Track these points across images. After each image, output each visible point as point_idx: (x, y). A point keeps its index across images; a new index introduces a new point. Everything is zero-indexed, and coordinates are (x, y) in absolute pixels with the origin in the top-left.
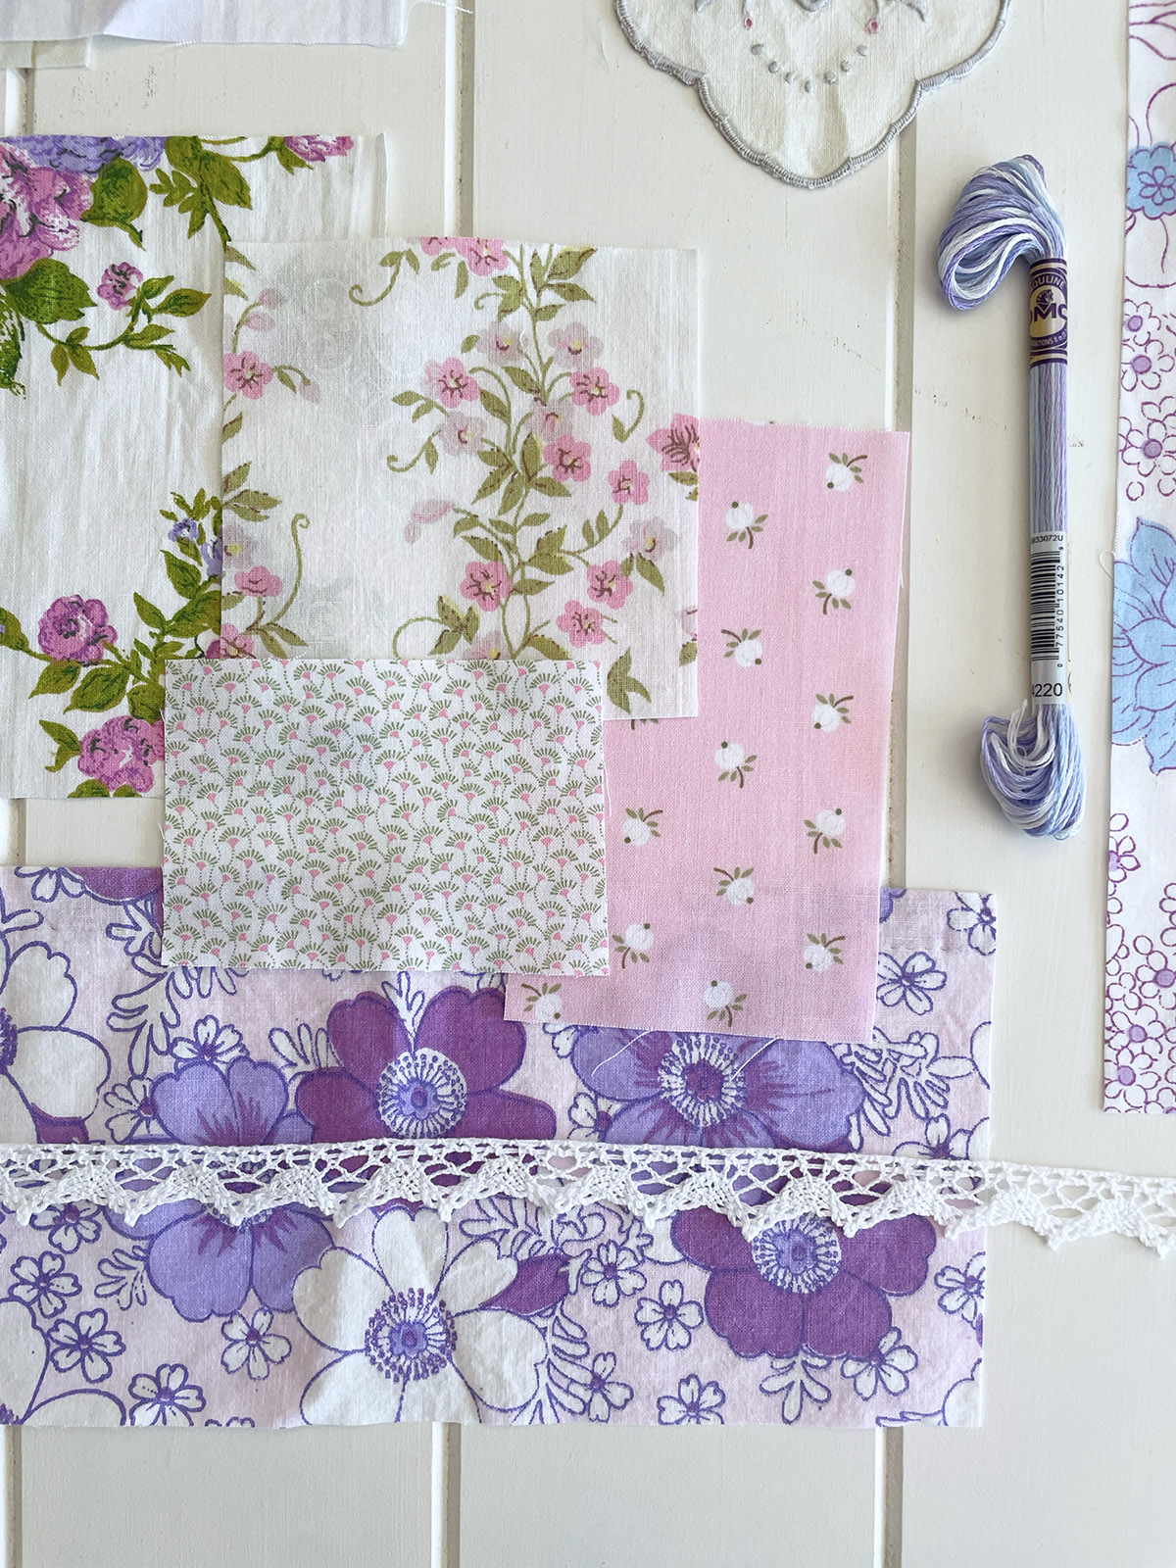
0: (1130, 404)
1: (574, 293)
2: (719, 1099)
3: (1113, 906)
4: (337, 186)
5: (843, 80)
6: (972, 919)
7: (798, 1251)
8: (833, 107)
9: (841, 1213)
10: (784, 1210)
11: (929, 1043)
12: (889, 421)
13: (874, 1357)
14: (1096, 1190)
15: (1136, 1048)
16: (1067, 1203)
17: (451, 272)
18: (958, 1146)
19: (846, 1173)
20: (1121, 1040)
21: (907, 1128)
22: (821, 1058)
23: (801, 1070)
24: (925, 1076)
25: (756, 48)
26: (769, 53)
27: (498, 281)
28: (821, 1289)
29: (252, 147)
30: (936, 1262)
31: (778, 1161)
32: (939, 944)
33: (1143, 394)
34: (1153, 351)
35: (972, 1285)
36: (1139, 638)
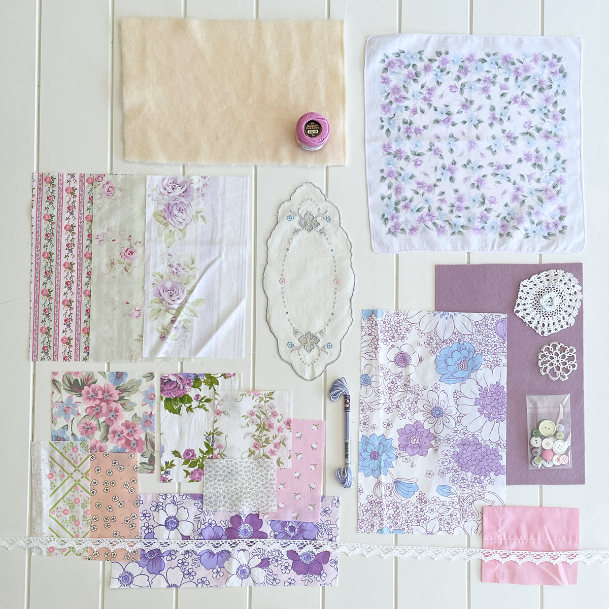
0: (361, 416)
1: (271, 398)
2: (295, 532)
3: (359, 499)
4: (233, 382)
5: (315, 364)
6: (336, 501)
7: (307, 557)
8: (313, 368)
9: (314, 550)
10: (305, 550)
11: (329, 522)
12: (323, 419)
13: (320, 574)
14: (356, 546)
15: (363, 523)
16: (351, 548)
17: (252, 396)
18: (333, 539)
19: (315, 544)
20: (360, 521)
21: (325, 536)
22: (312, 525)
23: (308, 527)
24: (328, 527)
25: (301, 359)
26: (303, 360)
27: (259, 397)
28: (311, 563)
29: (219, 375)
30: (330, 559)
31: (304, 542)
32: (330, 506)
33: (363, 415)
34: (365, 408)
35: (336, 562)
36: (363, 454)
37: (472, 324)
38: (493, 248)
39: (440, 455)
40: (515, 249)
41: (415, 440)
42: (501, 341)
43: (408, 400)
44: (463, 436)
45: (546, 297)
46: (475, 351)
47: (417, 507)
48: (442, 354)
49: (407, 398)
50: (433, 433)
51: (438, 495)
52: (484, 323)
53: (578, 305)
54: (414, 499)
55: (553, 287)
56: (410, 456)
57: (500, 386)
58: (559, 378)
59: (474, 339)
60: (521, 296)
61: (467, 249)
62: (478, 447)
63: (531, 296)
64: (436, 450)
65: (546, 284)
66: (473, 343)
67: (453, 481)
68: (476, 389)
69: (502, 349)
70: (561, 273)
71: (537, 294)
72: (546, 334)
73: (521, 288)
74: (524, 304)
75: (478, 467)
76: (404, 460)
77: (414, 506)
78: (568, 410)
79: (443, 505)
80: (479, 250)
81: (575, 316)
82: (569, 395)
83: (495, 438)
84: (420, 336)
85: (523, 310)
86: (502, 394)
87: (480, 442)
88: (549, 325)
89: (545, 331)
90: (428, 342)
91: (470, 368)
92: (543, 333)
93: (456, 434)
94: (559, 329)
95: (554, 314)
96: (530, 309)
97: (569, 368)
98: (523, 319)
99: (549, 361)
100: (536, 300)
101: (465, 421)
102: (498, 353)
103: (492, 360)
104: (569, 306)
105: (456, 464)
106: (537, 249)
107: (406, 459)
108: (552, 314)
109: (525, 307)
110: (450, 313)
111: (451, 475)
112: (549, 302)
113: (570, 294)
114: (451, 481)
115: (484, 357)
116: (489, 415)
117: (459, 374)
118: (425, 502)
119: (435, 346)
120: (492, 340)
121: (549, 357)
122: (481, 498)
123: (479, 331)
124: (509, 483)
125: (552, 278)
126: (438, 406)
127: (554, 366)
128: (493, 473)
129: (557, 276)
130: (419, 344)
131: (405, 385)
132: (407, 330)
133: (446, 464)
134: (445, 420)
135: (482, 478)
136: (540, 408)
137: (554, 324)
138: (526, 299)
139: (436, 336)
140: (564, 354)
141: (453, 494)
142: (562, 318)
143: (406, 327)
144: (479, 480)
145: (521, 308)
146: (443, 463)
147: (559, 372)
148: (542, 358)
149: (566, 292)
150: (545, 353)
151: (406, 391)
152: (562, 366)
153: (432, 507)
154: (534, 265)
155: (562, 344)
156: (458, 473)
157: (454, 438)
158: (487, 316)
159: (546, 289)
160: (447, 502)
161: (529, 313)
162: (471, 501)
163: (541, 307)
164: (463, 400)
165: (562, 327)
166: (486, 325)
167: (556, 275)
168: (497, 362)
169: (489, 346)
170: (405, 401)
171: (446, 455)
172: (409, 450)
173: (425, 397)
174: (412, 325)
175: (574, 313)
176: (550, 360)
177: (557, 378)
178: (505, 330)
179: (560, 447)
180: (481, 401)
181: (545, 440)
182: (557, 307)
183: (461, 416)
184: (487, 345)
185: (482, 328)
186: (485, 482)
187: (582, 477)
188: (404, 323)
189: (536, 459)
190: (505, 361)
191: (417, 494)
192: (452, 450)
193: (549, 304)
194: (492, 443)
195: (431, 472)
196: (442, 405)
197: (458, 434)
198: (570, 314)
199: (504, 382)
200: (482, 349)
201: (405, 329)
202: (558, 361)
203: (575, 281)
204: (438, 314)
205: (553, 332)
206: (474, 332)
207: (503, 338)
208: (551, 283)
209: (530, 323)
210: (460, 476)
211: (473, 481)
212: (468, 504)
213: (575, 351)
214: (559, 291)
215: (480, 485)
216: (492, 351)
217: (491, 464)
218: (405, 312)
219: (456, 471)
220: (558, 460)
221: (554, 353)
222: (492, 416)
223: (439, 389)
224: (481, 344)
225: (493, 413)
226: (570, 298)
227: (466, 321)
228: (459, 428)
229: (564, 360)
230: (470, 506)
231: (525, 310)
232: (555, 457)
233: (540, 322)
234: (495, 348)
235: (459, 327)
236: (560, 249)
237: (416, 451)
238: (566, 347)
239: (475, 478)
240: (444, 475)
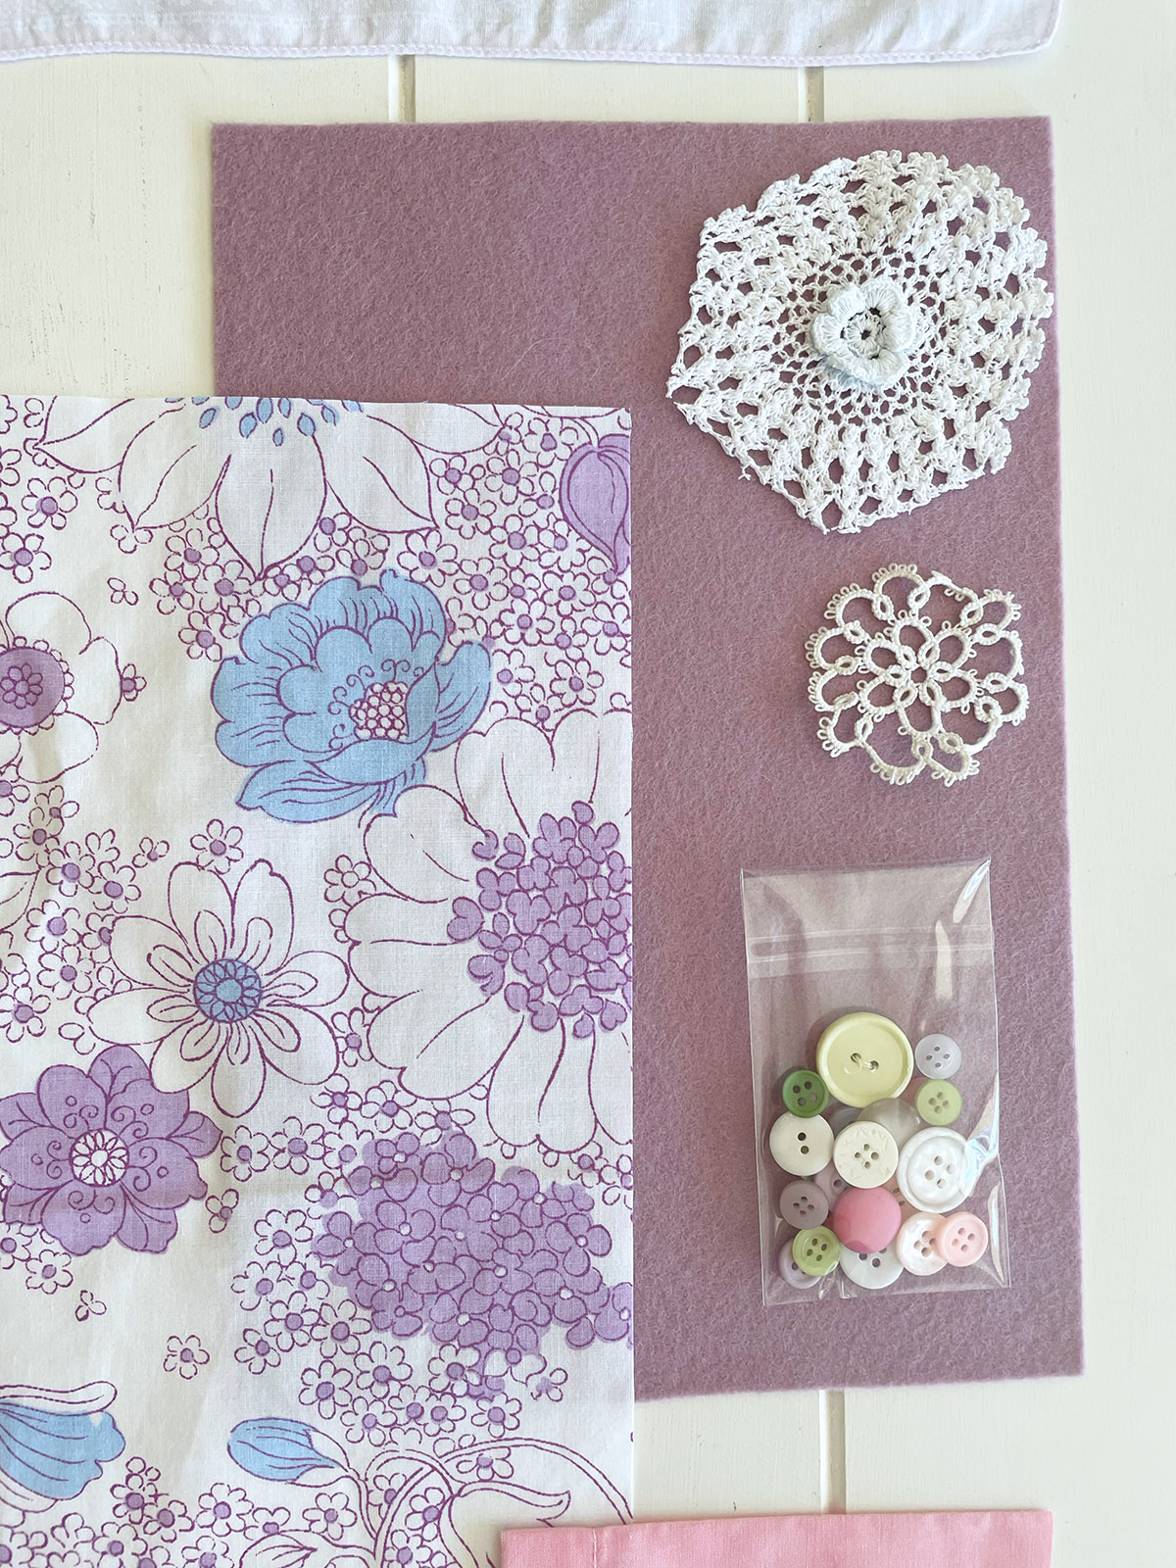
37: (429, 470)
38: (544, 28)
39: (246, 1246)
40: (673, 33)
41: (99, 1158)
42: (597, 567)
43: (57, 927)
44: (384, 1122)
45: (850, 300)
46: (450, 627)
47: (116, 1549)
48: (253, 648)
49: (52, 911)
50: (209, 1110)
51: (236, 1477)
52: (497, 466)
53: (1027, 352)
54: (97, 1504)
55: (889, 251)
56: (69, 1252)
57: (595, 826)
58: (928, 770)
59: (440, 556)
60: (708, 301)
61: (394, 35)
62: (470, 1185)
63: (763, 306)
64: (224, 1214)
65: (845, 232)
66: (438, 578)
67: (325, 1392)
68: (456, 846)
69: (603, 612)
70: (934, 170)
71: (800, 291)
72: (853, 521)
73: (709, 258)
74: (727, 353)
75: (474, 1304)
76: (37, 1280)
77: (102, 1544)
78: (982, 949)
79: (272, 1530)
80: (465, 41)
81: (1013, 416)
82: (981, 874)
83: (567, 1128)
84: (128, 545)
85: (723, 386)
86: (605, 870)
87: (483, 1153)
88: (865, 469)
89: (844, 504)
90: (173, 577)
91: (420, 726)
92: (834, 512)
93: (338, 1114)
94: (926, 493)
95: (894, 404)
96: (759, 378)
97: (981, 715)
98: (724, 440)
99: (872, 676)
100: (791, 329)
101: (392, 1038)
102: (581, 639)
103: (545, 675)
104: (979, 360)
105: (340, 1292)
106: (796, 40)
107: (48, 1272)
108: (885, 407)
109: (728, 367)
110: (300, 404)
111: (311, 1356)
112: (866, 334)
113: (984, 292)
114: (310, 1395)
115: (499, 662)
116: (535, 992)
117: (360, 762)
118: (166, 1520)
119: (211, 600)
120: (547, 560)
121: (869, 650)
122: (495, 1480)
123: (469, 511)
124: (651, 1384)
125: (882, 194)
126: (232, 954)
127: (900, 706)
128: (556, 1334)
129: (908, 185)
130: (121, 594)
131: (38, 837)
132: (48, 508)
133: (282, 1291)
134: (276, 1036)
135: (496, 1364)
136: (823, 944)
137: (895, 461)
138: (735, 318)
139: (217, 540)
140: (956, 631)
141: (328, 1464)
142: (939, 426)
143: (42, 493)
144: (474, 1379)
145: (706, 370)
146: (264, 1287)
147: (928, 734)
148: (832, 661)
149: (962, 280)
150: (846, 629)
151: (43, 872)
152: (942, 705)
153: (206, 1546)
154: (780, 128)
155: (940, 579)
156: (351, 1345)
157: (329, 1140)
158: (515, 421)
159: (847, 265)
160: (296, 1513)
161: (755, 401)
162: (435, 1498)
163: (821, 368)
164: (381, 916)
165: (940, 477)
166: (511, 476)
167: (901, 180)
168: (576, 686)
169: (530, 596)
170: (41, 931)
171: (282, 1240)
172: (62, 1219)
173: (153, 904)
174: (77, 480)
175: (1008, 396)
176: (873, 667)
177: (917, 770)
178: (619, 504)
179: (939, 1171)
180: (488, 916)
181: (856, 1135)
182: (908, 364)
183: (372, 1008)
184: (515, 592)
185: (486, 495)
186: (512, 1388)
187: (1065, 1335)
188: (27, 468)
189: (802, 1241)
190: (619, 679)
191: (114, 1472)
192: (317, 1210)
193: (869, 345)
194: (551, 1158)
195: (193, 1345)
196: (261, 950)
197: (354, 1116)
198: (985, 407)
199: (616, 804)
200: (491, 614)
201: (31, 503)
202: (920, 675)
203: (1009, 208)
204: (229, 418)
205: (892, 507)
206: (440, 515)
207: (612, 553)
208: (875, 226)
209: (763, 457)
210: (363, 1362)
211: (440, 1384)
212: (417, 1521)
213: (1014, 613)
214: (924, 270)
215: (485, 1405)
216: (544, 626)
217: (545, 1283)
218: (34, 406)
219: (341, 1333)
220: (932, 1239)
221: (896, 631)
222: (548, 997)
223: (233, 854)
224: (478, 583)
225: (558, 981)
226: (987, 309)
227: (394, 455)
228: (360, 1078)
229: (954, 671)
230: (430, 1531)
231: (732, 383)
232: (913, 1233)
233: (818, 454)
234: (565, 607)
235: (353, 487)
236: (925, 40)
237: (105, 1223)
238: (966, 591)
239: (455, 1371)
240: (272, 1358)
